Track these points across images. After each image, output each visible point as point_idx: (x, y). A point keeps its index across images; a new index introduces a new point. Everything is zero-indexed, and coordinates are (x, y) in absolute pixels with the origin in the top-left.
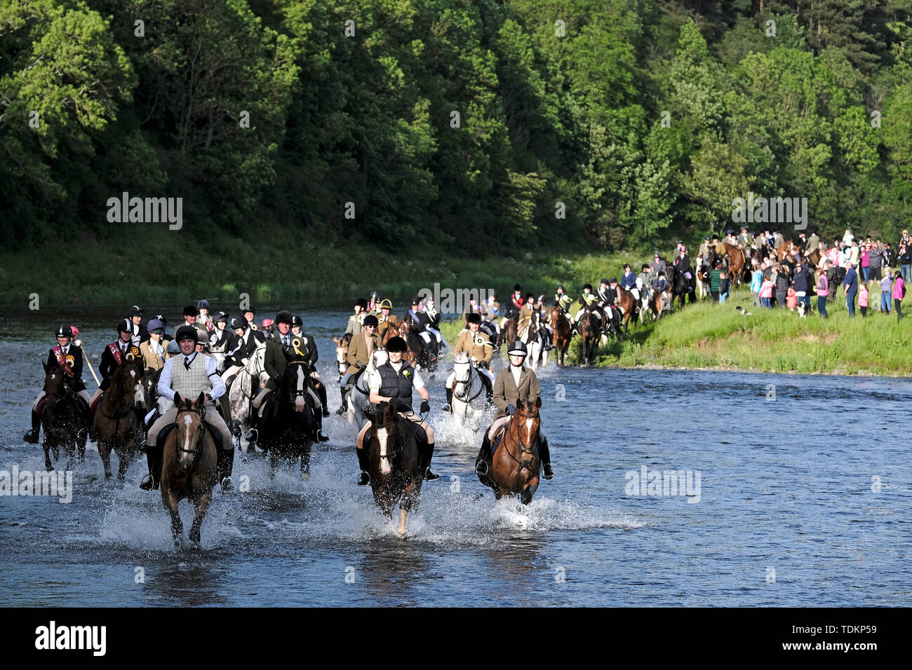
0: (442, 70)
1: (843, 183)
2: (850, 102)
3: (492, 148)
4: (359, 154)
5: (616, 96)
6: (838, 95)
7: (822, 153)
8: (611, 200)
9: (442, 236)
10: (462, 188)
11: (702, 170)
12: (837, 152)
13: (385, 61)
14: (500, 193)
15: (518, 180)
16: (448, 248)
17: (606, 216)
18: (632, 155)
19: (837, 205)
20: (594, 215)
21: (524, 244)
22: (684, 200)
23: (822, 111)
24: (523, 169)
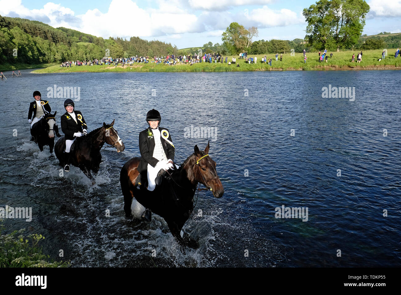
0: (31, 48)
1: (69, 57)
2: (68, 50)
3: (37, 55)
4: (25, 56)
5: (48, 49)
6: (67, 49)
7: (67, 54)
8: (49, 59)
9: (34, 63)
10: (35, 58)
11: (56, 56)
12: (68, 54)
13: (26, 47)
14: (39, 59)
15: (40, 57)
16: (35, 64)
17: (48, 60)
18: (50, 54)
19: (68, 58)
20: (47, 61)
21: (42, 63)
22: (55, 58)
23: (66, 51)
24: (40, 56)
